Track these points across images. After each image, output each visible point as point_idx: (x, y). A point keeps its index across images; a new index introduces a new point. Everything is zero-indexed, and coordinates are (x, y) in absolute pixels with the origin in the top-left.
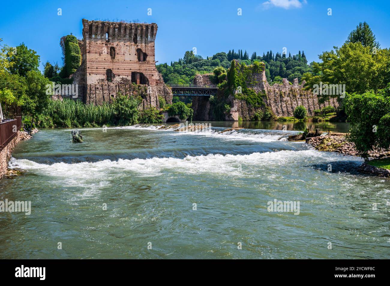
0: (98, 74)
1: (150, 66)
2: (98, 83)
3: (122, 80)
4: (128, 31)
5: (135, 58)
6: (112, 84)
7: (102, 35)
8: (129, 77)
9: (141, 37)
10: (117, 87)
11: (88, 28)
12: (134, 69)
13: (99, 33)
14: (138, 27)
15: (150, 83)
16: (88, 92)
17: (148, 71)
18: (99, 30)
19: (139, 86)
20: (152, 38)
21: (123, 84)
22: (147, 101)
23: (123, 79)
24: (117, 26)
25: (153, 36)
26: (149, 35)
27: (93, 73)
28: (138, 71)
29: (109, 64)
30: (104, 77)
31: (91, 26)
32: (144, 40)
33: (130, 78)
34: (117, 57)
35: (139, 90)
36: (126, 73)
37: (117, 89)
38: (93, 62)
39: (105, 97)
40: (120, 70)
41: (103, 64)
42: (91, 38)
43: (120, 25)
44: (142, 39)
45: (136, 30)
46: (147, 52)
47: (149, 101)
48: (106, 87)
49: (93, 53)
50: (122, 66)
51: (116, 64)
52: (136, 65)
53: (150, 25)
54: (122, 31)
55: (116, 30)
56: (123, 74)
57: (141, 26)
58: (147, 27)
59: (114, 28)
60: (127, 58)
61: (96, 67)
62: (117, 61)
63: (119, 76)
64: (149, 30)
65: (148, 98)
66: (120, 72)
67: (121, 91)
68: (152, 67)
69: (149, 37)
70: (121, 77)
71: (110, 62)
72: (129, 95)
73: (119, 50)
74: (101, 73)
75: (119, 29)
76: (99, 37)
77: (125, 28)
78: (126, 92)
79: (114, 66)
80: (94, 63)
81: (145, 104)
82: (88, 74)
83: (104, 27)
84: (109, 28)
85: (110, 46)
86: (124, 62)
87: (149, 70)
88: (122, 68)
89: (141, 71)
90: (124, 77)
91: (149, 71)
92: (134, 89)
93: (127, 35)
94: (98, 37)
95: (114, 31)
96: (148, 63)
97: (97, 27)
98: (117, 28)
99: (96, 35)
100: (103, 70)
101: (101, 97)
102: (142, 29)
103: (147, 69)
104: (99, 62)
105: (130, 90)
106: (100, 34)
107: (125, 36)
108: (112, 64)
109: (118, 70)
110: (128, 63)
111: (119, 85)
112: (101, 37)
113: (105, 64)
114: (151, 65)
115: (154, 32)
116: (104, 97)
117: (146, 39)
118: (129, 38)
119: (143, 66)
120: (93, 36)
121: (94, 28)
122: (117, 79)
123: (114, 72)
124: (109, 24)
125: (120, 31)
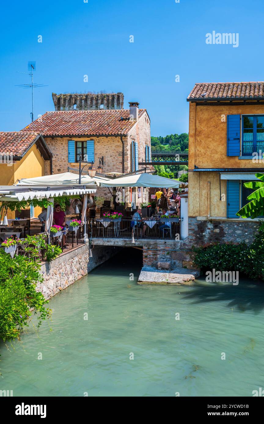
4: (94, 102)
7: (70, 107)
9: (107, 107)
11: (57, 101)
13: (67, 105)
14: (104, 97)
18: (66, 102)
20: (119, 107)
24: (84, 97)
25: (119, 105)
26: (115, 104)
31: (59, 99)
42: (60, 110)
43: (87, 96)
45: (103, 100)
53: (116, 94)
54: (89, 102)
55: (83, 101)
57: (108, 96)
58: (113, 96)
59: (81, 100)
64: (115, 100)
69: (115, 106)
75: (86, 100)
83: (71, 99)
84: (76, 100)
93: (93, 105)
94: (66, 109)
95: (81, 102)
97: (65, 100)
98: (83, 99)
99: (65, 107)
102: (108, 100)
106: (68, 106)
107: (91, 106)
112: (69, 108)
115: (121, 101)
117: (113, 108)
118: (96, 108)
120: (62, 108)
121: (62, 101)
124: (77, 96)
125: (87, 102)
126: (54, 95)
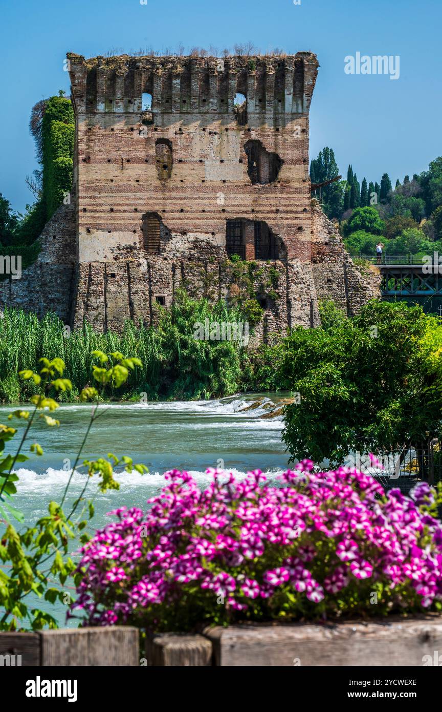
0: (115, 230)
2: (115, 259)
3: (196, 247)
4: (215, 85)
5: (239, 173)
6: (159, 263)
7: (130, 102)
8: (217, 236)
9: (261, 101)
10: (178, 271)
11: (85, 81)
12: (236, 209)
13: (119, 95)
14: (250, 67)
15: (291, 254)
16: (83, 288)
17: (284, 215)
18: (118, 86)
19: (253, 267)
20: (299, 102)
21: (199, 259)
22: (277, 315)
23: (196, 244)
24: (180, 69)
25: (302, 97)
26: (287, 92)
27: (98, 227)
28: (250, 216)
29: (153, 195)
30: (135, 239)
31: (93, 75)
32: (269, 109)
33: (220, 240)
34: (179, 171)
35: (252, 278)
36: (210, 222)
37: (178, 276)
38: (100, 190)
39: (137, 304)
40: (187, 215)
41: (131, 195)
42: (95, 114)
43: (189, 64)
44: (264, 107)
45: (244, 77)
46: (281, 152)
47: (283, 315)
49: (100, 161)
50: (195, 202)
51: (174, 195)
53: (291, 58)
54: (196, 85)
55: (176, 82)
56: (196, 226)
57: (262, 64)
58: (281, 65)
59: (170, 77)
60: (213, 173)
61: (108, 208)
62: (180, 185)
63: (184, 233)
64: (289, 78)
65: (282, 307)
66: (187, 220)
67: (188, 283)
69: (289, 98)
70: (191, 236)
71: (156, 190)
73: (186, 147)
74: (126, 226)
75: (186, 78)
76: (120, 109)
77: (207, 74)
78: (206, 286)
79: (169, 201)
80: (103, 194)
81: (272, 329)
82: (82, 230)
84: (152, 78)
85: (157, 135)
86: (203, 186)
87: (287, 212)
88: (195, 208)
89: (260, 217)
90: (202, 236)
91: (289, 215)
92: (234, 278)
93: (213, 97)
94: (115, 110)
95: (169, 86)
96: (286, 186)
97: (113, 76)
98: (178, 76)
99: (111, 102)
100: (133, 215)
101: (123, 303)
102: (263, 78)
103: (281, 209)
104: (119, 189)
105: (221, 281)
106: (122, 99)
107: (204, 101)
108: (160, 195)
109: (182, 215)
110: (213, 190)
111: (183, 265)
112: (126, 107)
113: (139, 195)
115: (307, 83)
116: (131, 304)
117: (280, 108)
118: (220, 106)
119: (268, 199)
120: (101, 107)
121: (102, 81)
122: (179, 244)
123: (169, 220)
124: (153, 64)
125: (189, 86)
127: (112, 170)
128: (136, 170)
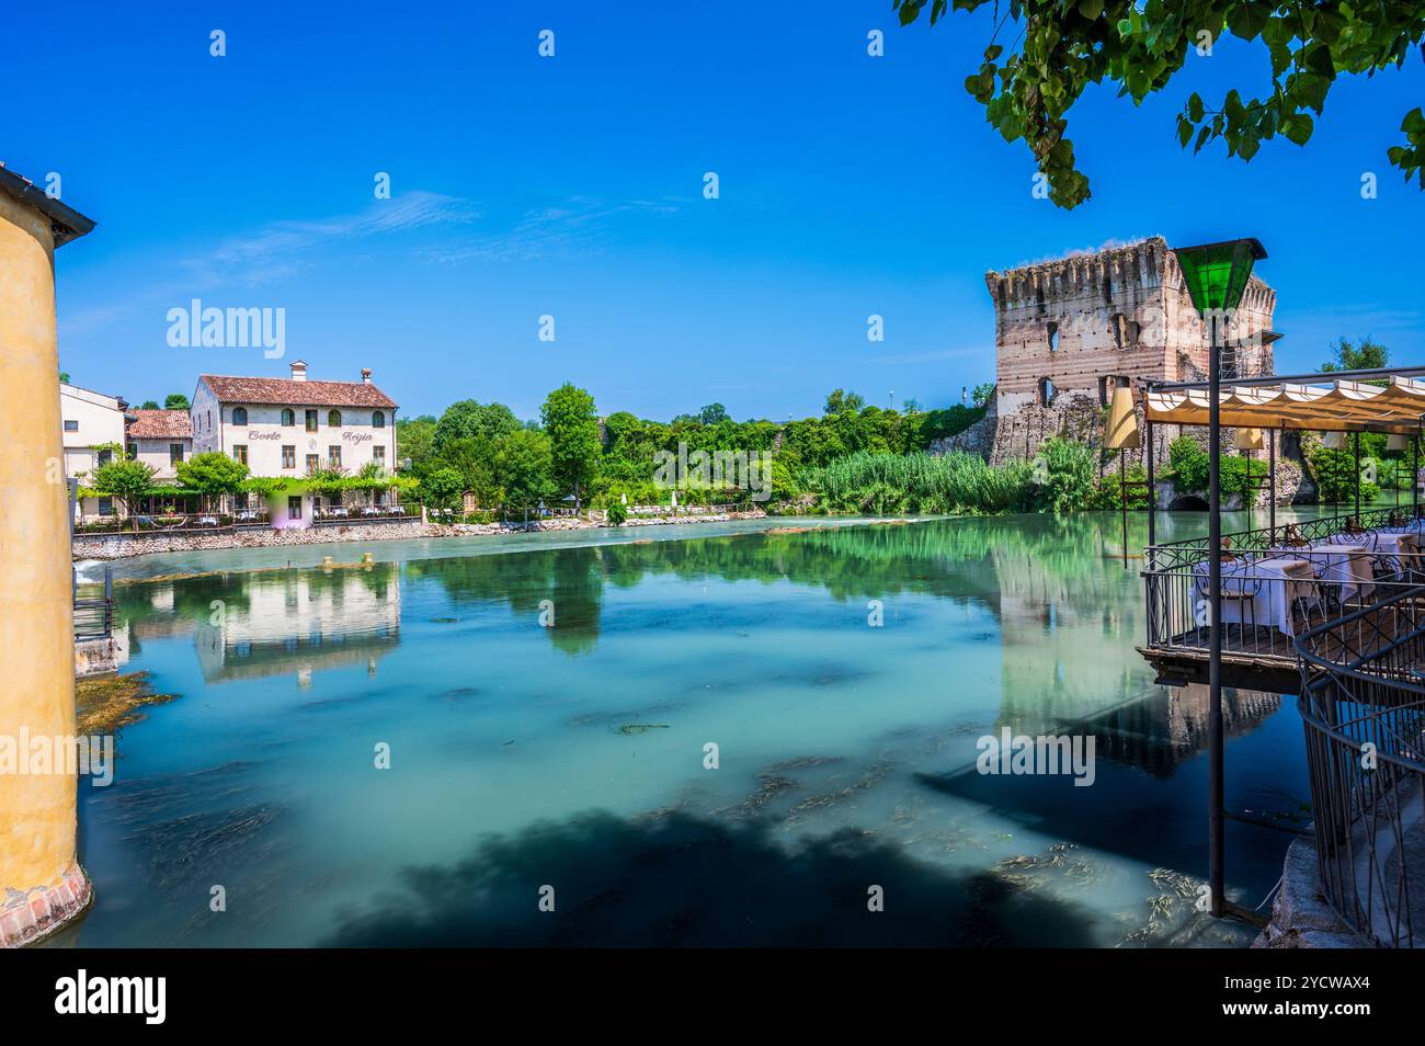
0: (1021, 392)
1: (1147, 357)
2: (1021, 412)
3: (1076, 400)
4: (1088, 276)
5: (1107, 341)
6: (1050, 414)
7: (1027, 298)
8: (1092, 390)
9: (1122, 282)
10: (1062, 419)
11: (996, 290)
12: (1105, 369)
13: (1020, 295)
14: (1113, 257)
16: (998, 434)
17: (1143, 370)
18: (1019, 289)
20: (1154, 278)
21: (1078, 409)
23: (1076, 397)
24: (1062, 269)
26: (1141, 272)
27: (1009, 391)
28: (1117, 373)
29: (1045, 364)
30: (1033, 397)
31: (1002, 285)
32: (1130, 288)
33: (1094, 394)
34: (1063, 345)
36: (1085, 381)
37: (1062, 423)
38: (1009, 364)
39: (1030, 444)
40: (1069, 377)
41: (1030, 366)
42: (1005, 311)
43: (1067, 264)
44: (1125, 287)
45: (1108, 266)
46: (1139, 320)
48: (1035, 421)
49: (1010, 344)
50: (1074, 366)
51: (1060, 362)
52: (1109, 358)
53: (1143, 247)
54: (1074, 278)
56: (1076, 384)
57: (1123, 253)
58: (1136, 252)
59: (1053, 276)
60: (1088, 343)
61: (1015, 377)
62: (1063, 355)
63: (1068, 390)
64: (1142, 261)
66: (1069, 380)
67: (1069, 427)
68: (1155, 359)
69: (1144, 277)
70: (1072, 392)
71: (1047, 360)
72: (1087, 437)
73: (1068, 326)
74: (1028, 389)
75: (1065, 276)
76: (1021, 305)
77: (1080, 269)
78: (1081, 429)
79: (1056, 368)
80: (1012, 367)
81: (1127, 460)
82: (999, 394)
83: (1031, 280)
85: (1047, 320)
86: (1080, 354)
87: (1145, 367)
88: (1075, 371)
89: (1124, 372)
90: (1080, 392)
91: (1147, 370)
93: (1086, 286)
94: (1019, 306)
96: (1143, 348)
97: (1016, 284)
98: (1058, 274)
100: (1032, 380)
101: (1022, 443)
102: (1121, 266)
103: (1140, 365)
104: (1023, 362)
105: (1093, 424)
106: (1023, 298)
107: (1079, 289)
108: (1050, 364)
109: (1065, 377)
110: (1088, 356)
111: (1067, 415)
113: (1036, 365)
114: (1153, 353)
116: (1028, 445)
117: (1138, 286)
118: (1092, 291)
119: (1130, 358)
120: (1009, 305)
121: (1009, 289)
122: (1064, 399)
123: (1057, 381)
124: (1044, 269)
125: (1068, 281)
126: (989, 277)
127: (1019, 347)
128: (1033, 348)
